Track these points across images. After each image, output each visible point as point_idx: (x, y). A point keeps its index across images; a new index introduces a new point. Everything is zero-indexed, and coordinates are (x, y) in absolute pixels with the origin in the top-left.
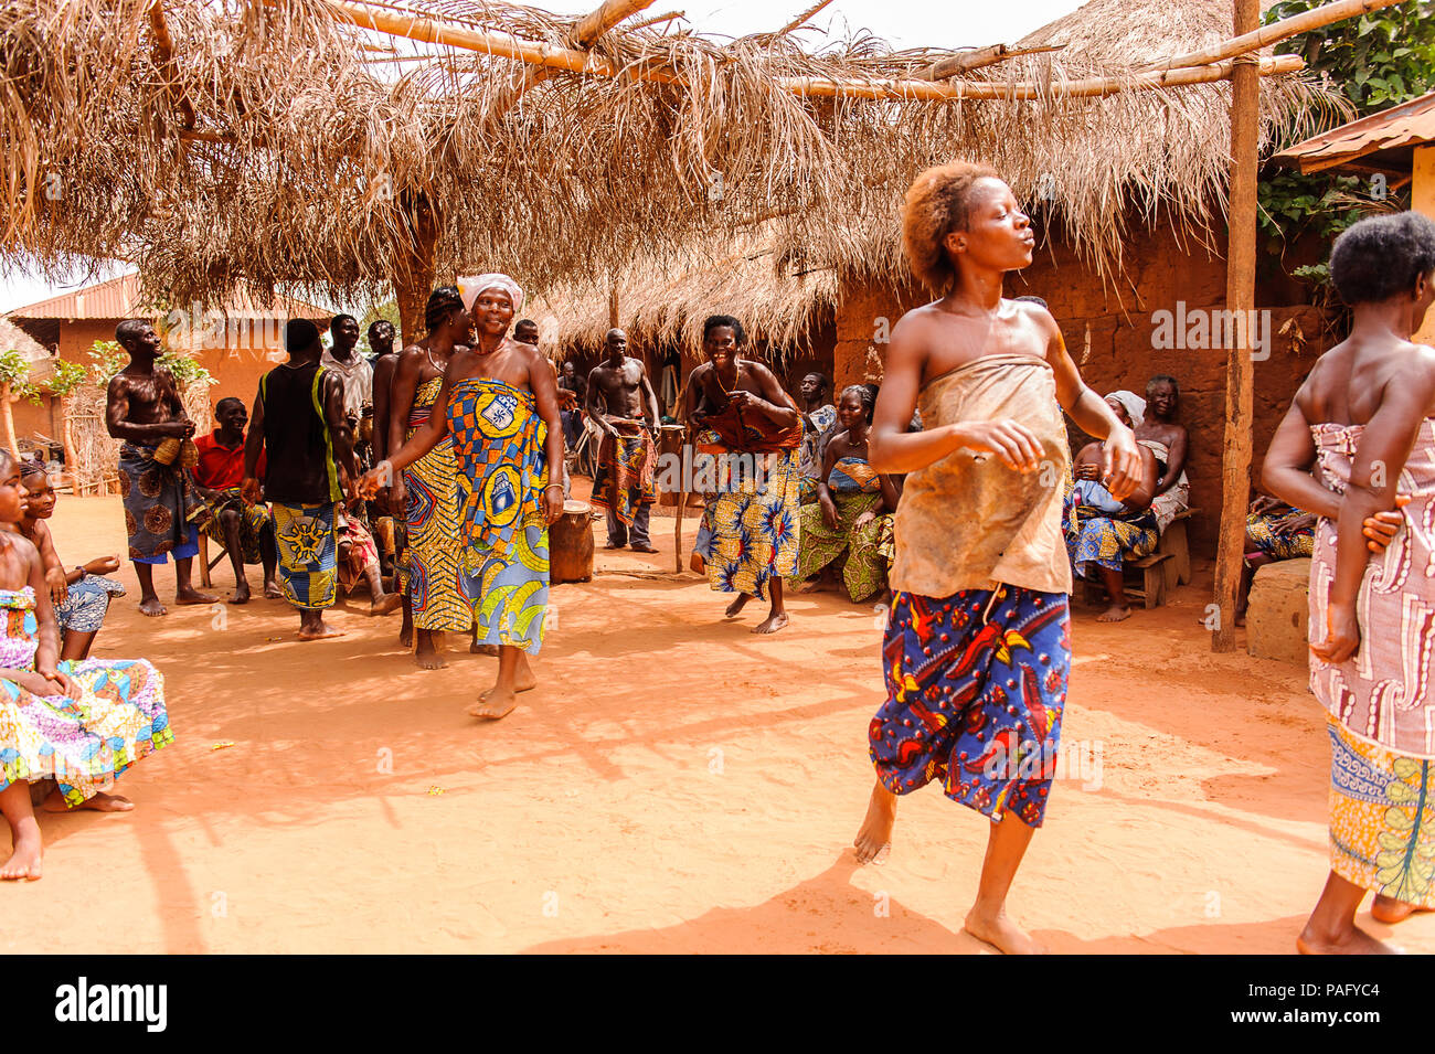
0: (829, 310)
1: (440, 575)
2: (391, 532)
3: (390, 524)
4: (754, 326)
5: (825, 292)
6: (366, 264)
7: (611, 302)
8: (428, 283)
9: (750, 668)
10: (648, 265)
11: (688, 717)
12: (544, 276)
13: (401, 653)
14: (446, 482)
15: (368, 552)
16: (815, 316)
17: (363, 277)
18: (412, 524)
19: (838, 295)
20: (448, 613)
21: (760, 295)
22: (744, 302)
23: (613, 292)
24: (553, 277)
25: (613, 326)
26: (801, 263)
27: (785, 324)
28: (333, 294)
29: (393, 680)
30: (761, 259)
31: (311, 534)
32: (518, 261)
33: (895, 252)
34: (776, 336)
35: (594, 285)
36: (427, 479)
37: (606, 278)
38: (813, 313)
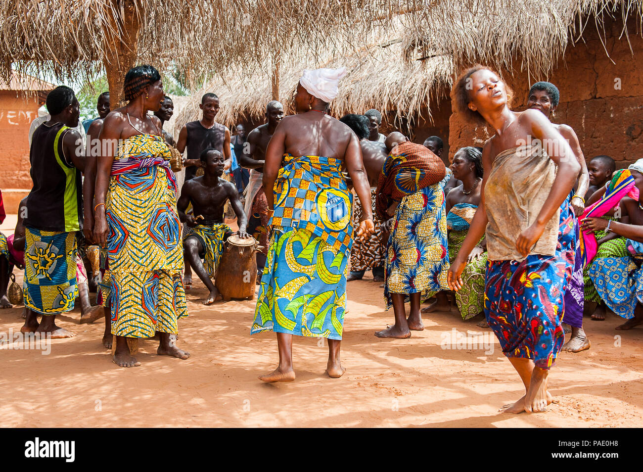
0: (446, 88)
1: (129, 293)
2: (97, 259)
3: (96, 251)
4: (386, 100)
5: (443, 73)
6: (84, 48)
7: (273, 80)
8: (131, 63)
9: (378, 372)
10: (303, 51)
11: (329, 411)
12: (221, 59)
13: (104, 353)
14: (136, 219)
15: (79, 272)
16: (434, 92)
17: (81, 58)
18: (111, 252)
19: (453, 76)
20: (133, 323)
21: (390, 75)
22: (378, 81)
23: (276, 72)
24: (228, 59)
25: (274, 99)
26: (424, 49)
27: (410, 99)
28: (57, 72)
29: (97, 375)
30: (391, 47)
31: (46, 256)
32: (201, 47)
33: (500, 41)
34: (403, 108)
35: (260, 66)
36: (122, 217)
37: (270, 61)
38: (433, 91)
